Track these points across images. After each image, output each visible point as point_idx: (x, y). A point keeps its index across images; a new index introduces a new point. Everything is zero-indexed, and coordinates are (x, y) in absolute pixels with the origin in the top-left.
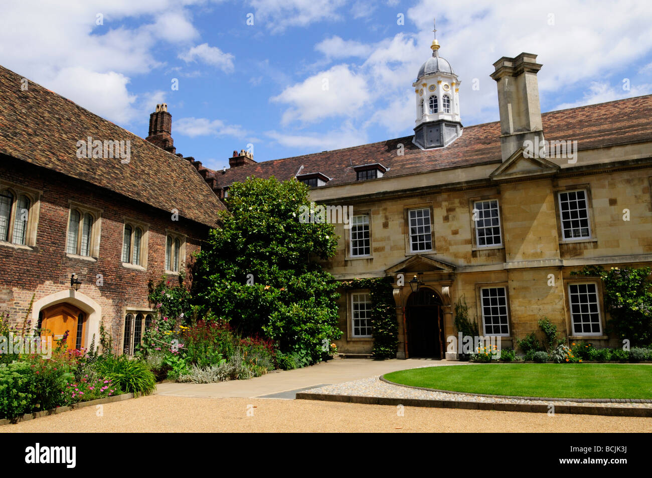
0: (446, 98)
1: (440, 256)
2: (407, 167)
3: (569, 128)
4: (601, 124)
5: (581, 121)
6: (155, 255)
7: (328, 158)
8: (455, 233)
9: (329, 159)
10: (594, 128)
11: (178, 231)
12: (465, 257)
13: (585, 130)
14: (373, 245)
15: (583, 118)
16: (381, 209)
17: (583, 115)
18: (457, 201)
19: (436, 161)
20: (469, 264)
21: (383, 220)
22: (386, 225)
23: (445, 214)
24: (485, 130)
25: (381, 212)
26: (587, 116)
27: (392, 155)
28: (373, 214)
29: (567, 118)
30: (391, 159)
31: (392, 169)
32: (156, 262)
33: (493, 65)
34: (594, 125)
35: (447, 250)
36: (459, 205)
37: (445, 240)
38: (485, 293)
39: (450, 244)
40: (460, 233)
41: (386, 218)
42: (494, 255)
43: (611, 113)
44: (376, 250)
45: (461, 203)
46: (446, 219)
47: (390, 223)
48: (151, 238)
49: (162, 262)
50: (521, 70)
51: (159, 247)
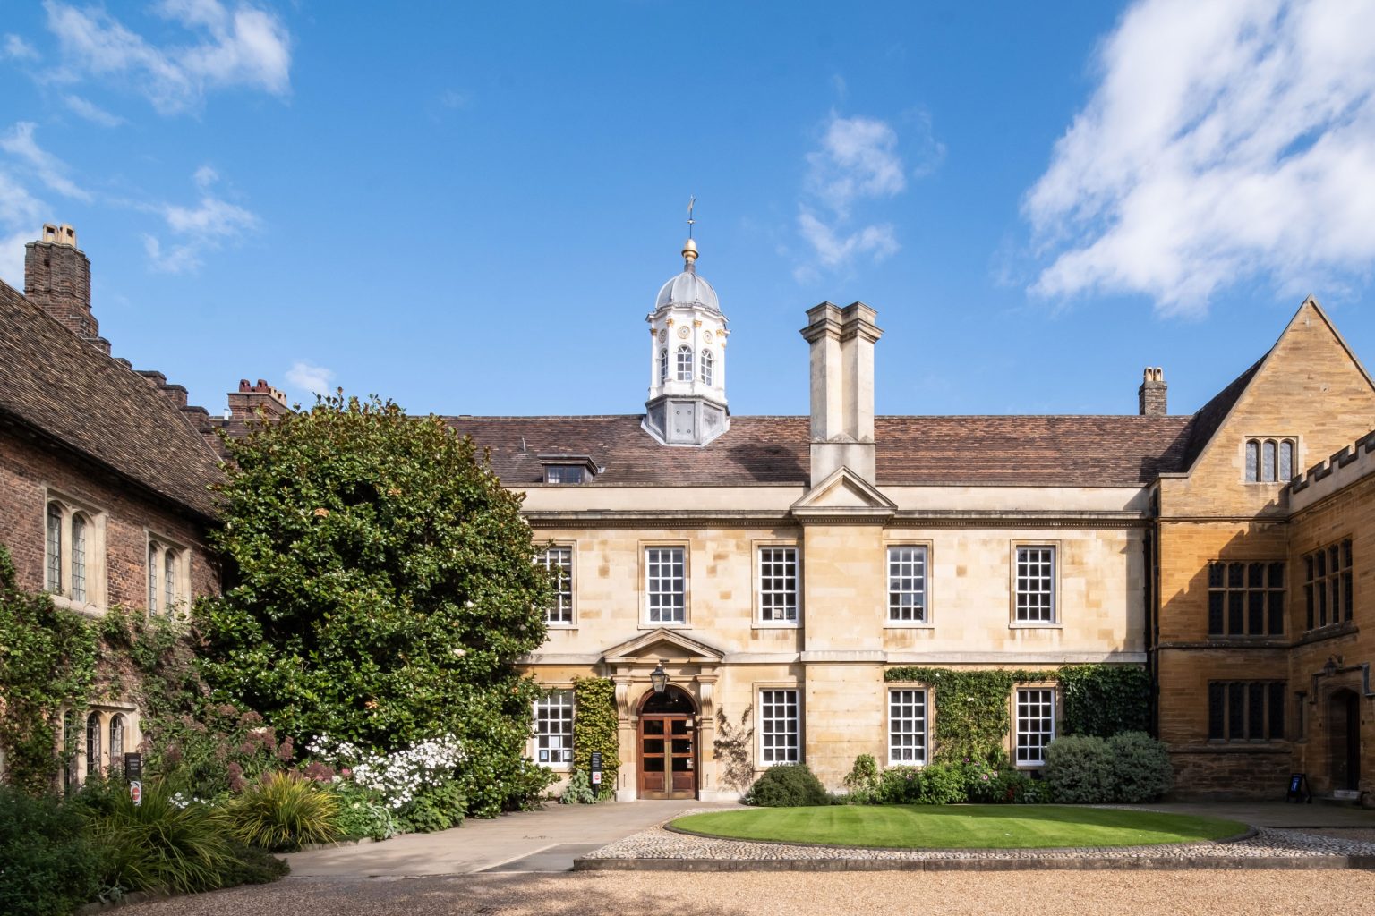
0: (706, 357)
1: (697, 634)
2: (637, 470)
3: (897, 448)
4: (943, 449)
5: (915, 439)
6: (124, 585)
7: (475, 429)
8: (726, 596)
9: (477, 433)
10: (935, 454)
11: (173, 536)
12: (740, 639)
13: (922, 453)
14: (578, 605)
15: (918, 434)
16: (596, 541)
17: (917, 429)
18: (732, 543)
19: (689, 468)
20: (746, 651)
21: (601, 563)
22: (604, 572)
23: (711, 562)
24: (767, 427)
25: (596, 547)
26: (923, 433)
27: (605, 444)
28: (581, 549)
29: (894, 430)
30: (605, 451)
31: (609, 471)
32: (128, 599)
33: (808, 312)
34: (933, 449)
35: (711, 623)
36: (734, 549)
37: (708, 607)
38: (767, 696)
39: (716, 615)
40: (733, 596)
41: (606, 559)
42: (785, 637)
43: (957, 434)
44: (585, 615)
45: (738, 547)
46: (713, 571)
47: (612, 569)
48: (113, 545)
49: (141, 602)
50: (851, 333)
51: (131, 565)
